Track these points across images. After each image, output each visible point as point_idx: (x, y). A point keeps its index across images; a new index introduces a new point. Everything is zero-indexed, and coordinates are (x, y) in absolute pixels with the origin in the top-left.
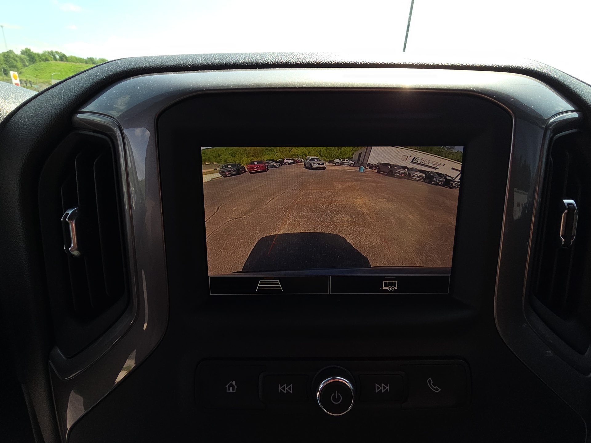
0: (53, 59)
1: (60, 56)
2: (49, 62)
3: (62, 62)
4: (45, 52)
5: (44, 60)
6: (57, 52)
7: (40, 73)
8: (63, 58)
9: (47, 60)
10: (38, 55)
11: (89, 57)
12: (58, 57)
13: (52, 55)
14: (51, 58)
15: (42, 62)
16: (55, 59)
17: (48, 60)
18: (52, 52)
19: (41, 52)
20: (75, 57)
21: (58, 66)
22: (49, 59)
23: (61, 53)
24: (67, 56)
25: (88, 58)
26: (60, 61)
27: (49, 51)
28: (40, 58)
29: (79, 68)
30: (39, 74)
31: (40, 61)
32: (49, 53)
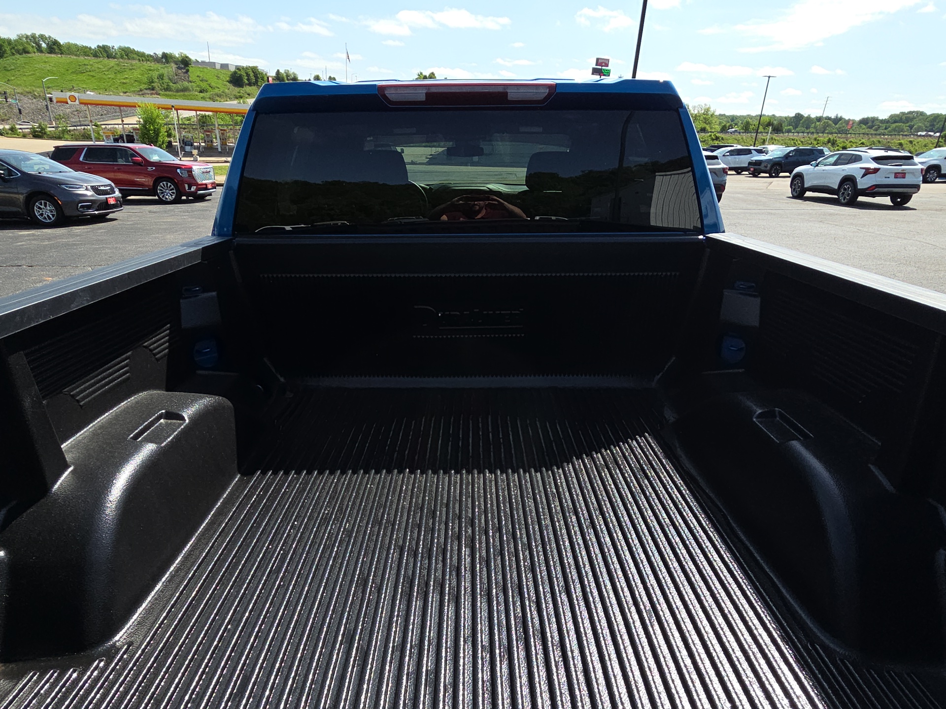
0: (35, 50)
1: (48, 45)
2: (29, 55)
3: (53, 55)
4: (20, 38)
5: (18, 52)
6: (42, 37)
7: (13, 76)
8: (54, 47)
9: (25, 51)
10: (9, 42)
11: (101, 45)
12: (44, 45)
13: (36, 43)
14: (33, 47)
15: (18, 56)
16: (40, 49)
17: (28, 52)
18: (33, 36)
19: (13, 37)
20: (76, 45)
21: (45, 62)
22: (30, 49)
23: (50, 37)
24: (62, 44)
25: (98, 46)
26: (48, 53)
27: (29, 34)
28: (14, 48)
29: (85, 65)
30: (13, 78)
31: (13, 54)
32: (27, 37)
